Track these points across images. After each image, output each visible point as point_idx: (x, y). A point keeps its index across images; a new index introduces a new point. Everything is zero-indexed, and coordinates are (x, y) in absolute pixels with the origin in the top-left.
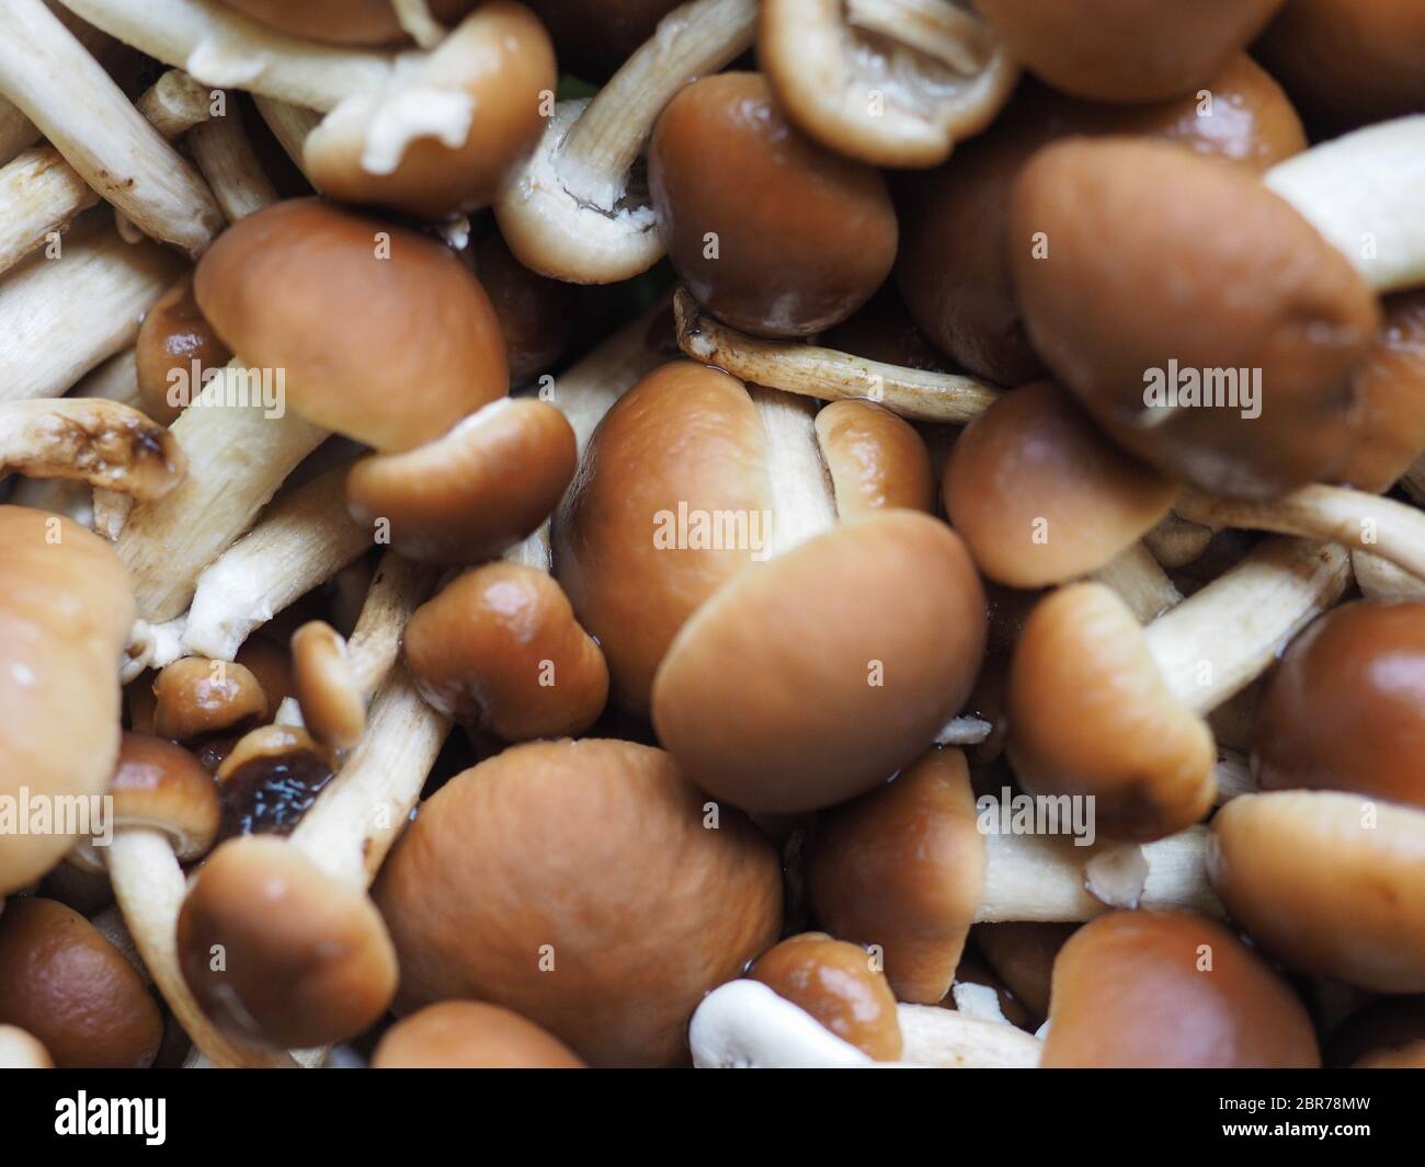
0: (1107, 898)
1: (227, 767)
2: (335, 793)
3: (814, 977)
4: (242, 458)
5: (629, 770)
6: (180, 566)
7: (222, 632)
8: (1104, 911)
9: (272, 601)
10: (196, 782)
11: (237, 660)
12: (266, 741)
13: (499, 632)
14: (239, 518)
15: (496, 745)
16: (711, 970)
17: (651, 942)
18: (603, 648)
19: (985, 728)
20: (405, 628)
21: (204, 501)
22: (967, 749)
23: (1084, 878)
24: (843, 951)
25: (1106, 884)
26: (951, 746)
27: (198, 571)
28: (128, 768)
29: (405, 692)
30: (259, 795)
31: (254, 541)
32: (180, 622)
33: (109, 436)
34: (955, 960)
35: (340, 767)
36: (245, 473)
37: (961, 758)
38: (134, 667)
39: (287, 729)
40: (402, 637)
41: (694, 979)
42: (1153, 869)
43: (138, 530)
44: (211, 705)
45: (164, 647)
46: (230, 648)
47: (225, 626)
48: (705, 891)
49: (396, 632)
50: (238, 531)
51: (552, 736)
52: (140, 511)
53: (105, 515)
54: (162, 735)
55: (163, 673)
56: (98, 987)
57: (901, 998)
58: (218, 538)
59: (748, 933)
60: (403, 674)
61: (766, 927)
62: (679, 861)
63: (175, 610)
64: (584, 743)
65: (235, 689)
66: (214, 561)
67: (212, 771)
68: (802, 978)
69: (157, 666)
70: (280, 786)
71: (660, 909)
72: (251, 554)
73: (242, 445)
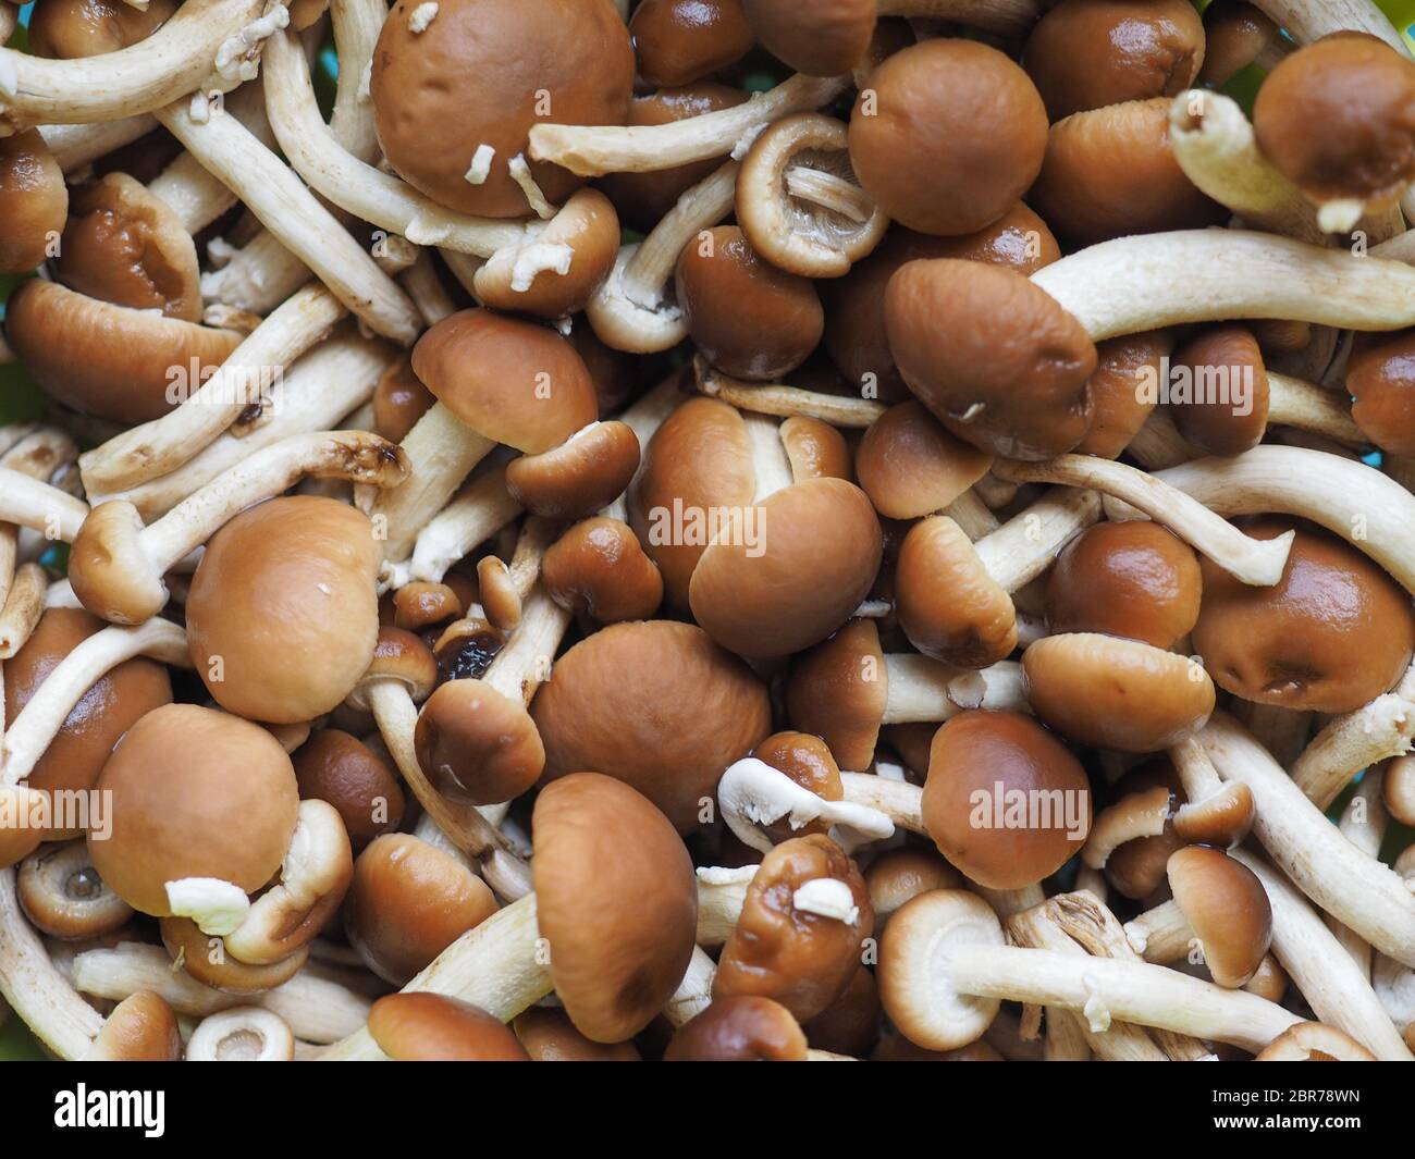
0: (961, 703)
1: (440, 644)
2: (505, 656)
3: (790, 754)
4: (443, 462)
5: (676, 636)
6: (407, 528)
7: (433, 567)
8: (960, 711)
9: (462, 548)
10: (421, 651)
11: (442, 583)
12: (463, 628)
13: (598, 557)
14: (441, 499)
15: (597, 625)
16: (729, 754)
17: (692, 737)
18: (659, 567)
19: (887, 607)
20: (542, 560)
21: (422, 488)
22: (877, 620)
23: (948, 692)
24: (805, 739)
25: (961, 696)
26: (866, 618)
27: (417, 531)
28: (384, 644)
29: (542, 599)
30: (460, 660)
31: (450, 513)
32: (407, 563)
33: (364, 452)
34: (873, 744)
35: (507, 642)
36: (445, 470)
37: (872, 625)
38: (383, 587)
39: (475, 620)
40: (540, 565)
41: (719, 759)
42: (989, 688)
43: (382, 508)
44: (429, 608)
45: (399, 577)
46: (437, 576)
47: (435, 563)
48: (724, 705)
49: (537, 561)
50: (441, 506)
51: (631, 619)
52: (383, 496)
53: (362, 499)
54: (400, 626)
55: (399, 593)
56: (367, 776)
57: (843, 767)
58: (430, 510)
59: (750, 732)
60: (541, 588)
61: (761, 730)
62: (708, 688)
63: (403, 555)
64: (650, 622)
65: (443, 599)
66: (426, 525)
67: (431, 647)
68: (782, 754)
69: (395, 588)
70: (472, 654)
71: (698, 716)
72: (449, 519)
73: (443, 454)
